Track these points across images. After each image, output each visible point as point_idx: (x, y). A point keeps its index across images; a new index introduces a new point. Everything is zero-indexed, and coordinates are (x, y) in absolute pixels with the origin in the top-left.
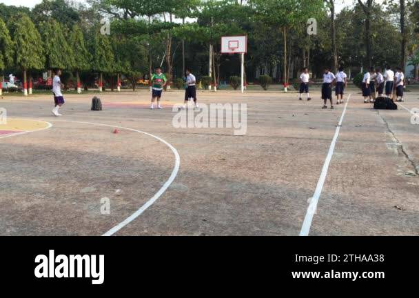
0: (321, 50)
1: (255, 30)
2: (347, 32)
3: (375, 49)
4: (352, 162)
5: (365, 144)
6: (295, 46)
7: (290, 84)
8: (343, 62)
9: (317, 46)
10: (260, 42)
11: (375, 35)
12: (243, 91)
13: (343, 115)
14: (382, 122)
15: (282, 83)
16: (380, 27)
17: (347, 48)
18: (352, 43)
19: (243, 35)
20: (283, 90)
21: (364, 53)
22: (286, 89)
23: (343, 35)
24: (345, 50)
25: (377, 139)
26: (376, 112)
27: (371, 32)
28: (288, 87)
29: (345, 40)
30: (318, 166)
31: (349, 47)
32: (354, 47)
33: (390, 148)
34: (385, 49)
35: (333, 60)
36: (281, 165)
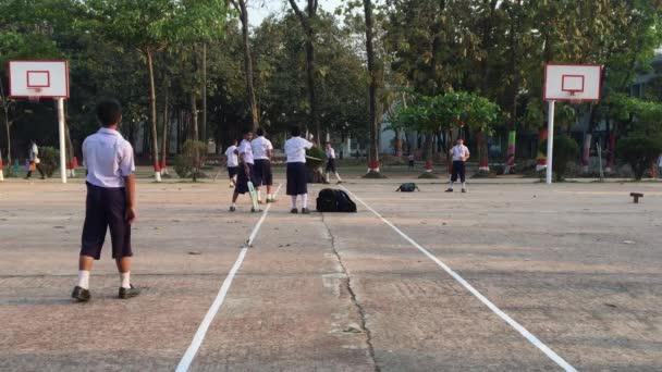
0: (229, 97)
1: (89, 51)
2: (277, 65)
3: (328, 100)
4: (255, 315)
5: (285, 279)
6: (176, 88)
7: (168, 165)
8: (269, 122)
9: (220, 88)
10: (103, 78)
11: (323, 73)
12: (65, 179)
13: (258, 226)
14: (326, 235)
15: (151, 163)
16: (331, 56)
17: (276, 96)
18: (287, 86)
19: (59, 59)
20: (154, 177)
21: (305, 104)
22: (158, 174)
23: (265, 70)
24: (273, 99)
25: (310, 268)
26: (319, 218)
27: (317, 67)
28: (165, 170)
29: (271, 79)
30: (188, 327)
31: (281, 93)
32: (290, 94)
33: (328, 285)
34: (344, 100)
35: (250, 117)
36: (115, 331)
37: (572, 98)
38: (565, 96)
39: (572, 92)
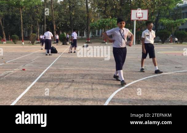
11: (73, 14)
27: (71, 12)
37: (139, 19)
38: (137, 19)
39: (139, 18)
